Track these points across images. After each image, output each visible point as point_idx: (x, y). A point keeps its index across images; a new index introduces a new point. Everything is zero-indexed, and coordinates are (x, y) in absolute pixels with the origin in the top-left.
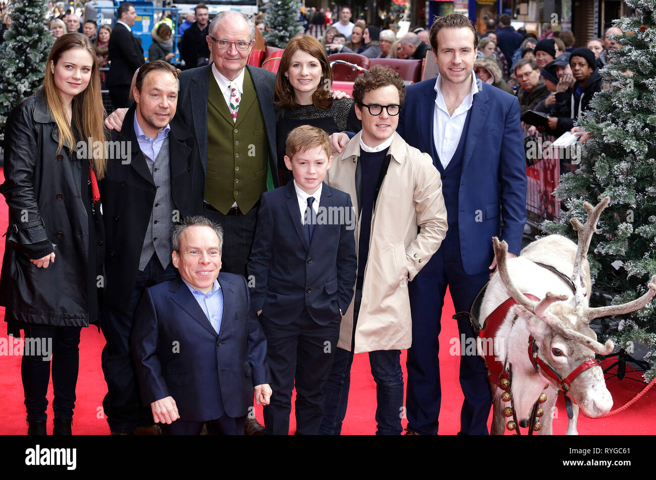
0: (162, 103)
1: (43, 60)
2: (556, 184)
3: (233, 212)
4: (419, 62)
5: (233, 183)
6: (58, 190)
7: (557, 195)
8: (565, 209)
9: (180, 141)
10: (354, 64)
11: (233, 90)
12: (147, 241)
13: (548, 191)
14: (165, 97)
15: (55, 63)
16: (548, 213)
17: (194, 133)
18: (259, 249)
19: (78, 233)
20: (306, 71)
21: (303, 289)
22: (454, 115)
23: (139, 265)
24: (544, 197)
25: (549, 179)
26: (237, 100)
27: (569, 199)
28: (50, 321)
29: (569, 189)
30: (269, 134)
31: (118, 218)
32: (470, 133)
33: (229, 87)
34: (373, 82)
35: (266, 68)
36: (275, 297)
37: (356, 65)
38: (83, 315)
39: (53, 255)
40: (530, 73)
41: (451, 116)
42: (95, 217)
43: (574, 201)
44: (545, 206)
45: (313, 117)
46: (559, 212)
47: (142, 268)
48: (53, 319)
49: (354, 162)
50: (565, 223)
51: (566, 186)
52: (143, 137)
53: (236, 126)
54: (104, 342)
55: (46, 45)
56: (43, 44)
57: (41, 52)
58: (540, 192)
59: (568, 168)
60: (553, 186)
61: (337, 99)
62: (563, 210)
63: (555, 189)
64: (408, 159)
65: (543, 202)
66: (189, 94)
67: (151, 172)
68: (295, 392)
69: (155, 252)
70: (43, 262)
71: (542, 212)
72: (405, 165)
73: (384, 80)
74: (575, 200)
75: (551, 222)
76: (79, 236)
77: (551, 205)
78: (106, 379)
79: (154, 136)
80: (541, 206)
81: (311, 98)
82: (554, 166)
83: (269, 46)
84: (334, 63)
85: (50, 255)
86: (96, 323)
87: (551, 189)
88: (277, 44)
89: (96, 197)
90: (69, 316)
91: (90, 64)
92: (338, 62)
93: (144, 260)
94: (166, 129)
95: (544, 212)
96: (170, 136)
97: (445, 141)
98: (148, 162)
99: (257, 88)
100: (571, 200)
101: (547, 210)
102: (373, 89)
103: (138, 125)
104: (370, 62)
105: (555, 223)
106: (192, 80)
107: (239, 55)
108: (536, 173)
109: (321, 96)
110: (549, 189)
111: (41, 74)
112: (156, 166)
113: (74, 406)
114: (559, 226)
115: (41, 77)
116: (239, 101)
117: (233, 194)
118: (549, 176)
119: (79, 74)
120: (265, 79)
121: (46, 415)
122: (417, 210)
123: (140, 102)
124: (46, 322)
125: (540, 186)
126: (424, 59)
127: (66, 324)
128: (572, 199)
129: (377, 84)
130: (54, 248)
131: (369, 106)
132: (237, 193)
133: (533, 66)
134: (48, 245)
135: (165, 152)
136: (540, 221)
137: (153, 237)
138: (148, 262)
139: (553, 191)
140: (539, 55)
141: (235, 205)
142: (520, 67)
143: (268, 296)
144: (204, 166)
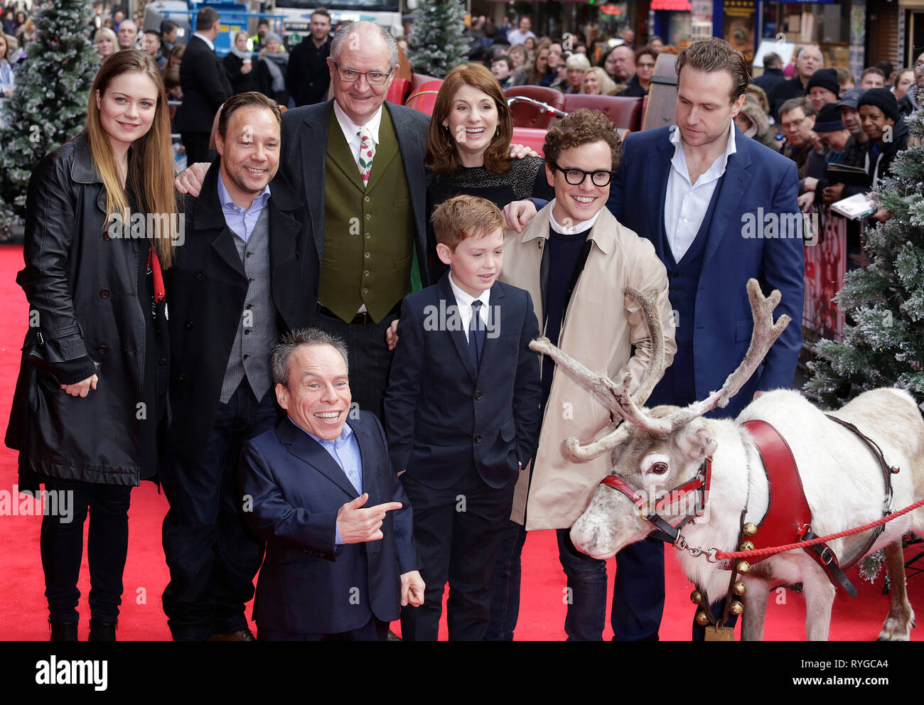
0: (256, 154)
1: (83, 88)
2: (840, 284)
3: (360, 319)
4: (639, 100)
5: (362, 275)
6: (103, 284)
7: (840, 302)
8: (852, 323)
9: (286, 212)
10: (542, 102)
11: (365, 138)
12: (233, 360)
13: (827, 296)
14: (261, 145)
15: (102, 94)
16: (825, 328)
17: (305, 201)
18: (404, 381)
19: (130, 347)
20: (477, 114)
21: (469, 437)
22: (697, 184)
23: (220, 395)
24: (821, 304)
25: (829, 278)
26: (369, 154)
27: (857, 309)
28: (82, 475)
29: (857, 294)
30: (415, 204)
31: (190, 324)
32: (718, 213)
33: (358, 134)
34: (574, 136)
35: (413, 106)
36: (429, 450)
37: (545, 104)
38: (132, 469)
39: (95, 378)
40: (802, 121)
41: (693, 184)
42: (155, 323)
43: (865, 312)
44: (821, 317)
45: (482, 185)
46: (843, 327)
47: (225, 398)
48: (88, 474)
49: (540, 247)
50: (850, 344)
51: (854, 289)
52: (231, 205)
53: (367, 192)
54: (167, 508)
55: (87, 66)
56: (83, 64)
57: (80, 77)
58: (814, 296)
59: (857, 262)
60: (835, 288)
61: (517, 158)
62: (848, 324)
63: (838, 293)
64: (617, 247)
65: (818, 311)
66: (300, 142)
67: (241, 258)
68: (447, 588)
69: (245, 376)
70: (81, 387)
71: (817, 327)
72: (612, 257)
73: (590, 134)
74: (866, 309)
75: (831, 341)
76: (131, 353)
77: (832, 317)
78: (168, 562)
79: (248, 203)
80: (817, 317)
81: (483, 157)
82: (837, 259)
83: (417, 73)
84: (512, 100)
85: (90, 378)
86: (155, 479)
87: (832, 292)
88: (428, 70)
89: (159, 294)
90: (112, 469)
91: (152, 95)
92: (518, 99)
93: (229, 387)
94: (263, 194)
95: (820, 327)
96: (270, 204)
97: (680, 222)
98: (237, 243)
99: (400, 136)
100: (860, 310)
101: (825, 324)
102: (573, 146)
103: (224, 187)
104: (565, 100)
105: (836, 344)
106: (305, 123)
107: (372, 91)
108: (809, 269)
109: (496, 155)
110: (829, 292)
111: (80, 109)
112: (249, 249)
113: (119, 602)
114: (842, 348)
115: (79, 113)
116: (373, 155)
117: (360, 292)
118: (829, 274)
119: (135, 111)
120: (412, 122)
121: (78, 614)
122: (630, 321)
123: (224, 153)
124: (77, 477)
125: (815, 287)
126: (646, 96)
127: (106, 480)
128: (861, 308)
129: (580, 138)
130: (97, 368)
131: (566, 171)
132: (366, 292)
133: (807, 111)
134: (88, 364)
135: (263, 229)
136: (814, 340)
137: (243, 354)
138: (234, 391)
139: (834, 295)
140: (815, 93)
141: (363, 309)
142: (787, 111)
143: (416, 448)
144: (318, 250)
